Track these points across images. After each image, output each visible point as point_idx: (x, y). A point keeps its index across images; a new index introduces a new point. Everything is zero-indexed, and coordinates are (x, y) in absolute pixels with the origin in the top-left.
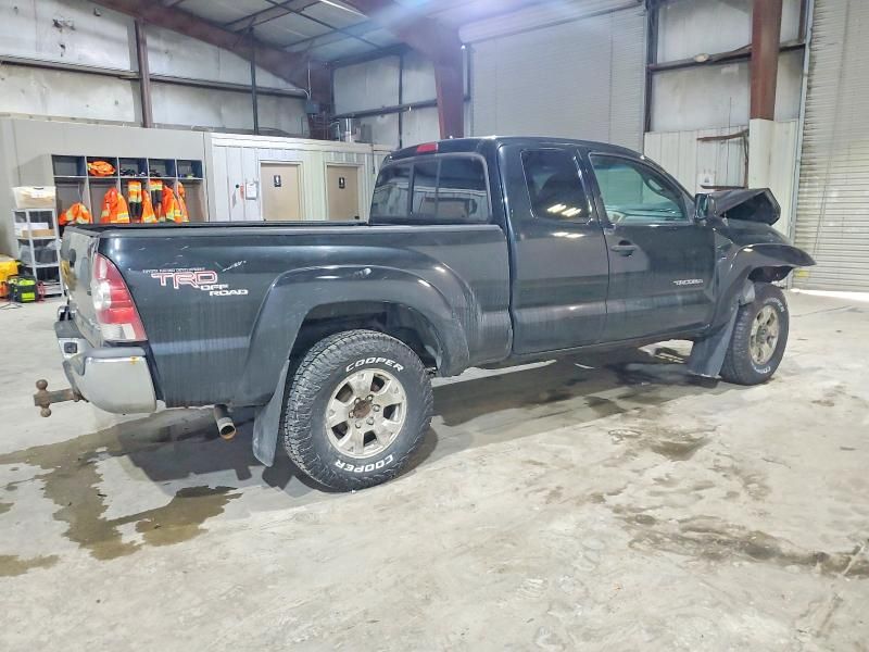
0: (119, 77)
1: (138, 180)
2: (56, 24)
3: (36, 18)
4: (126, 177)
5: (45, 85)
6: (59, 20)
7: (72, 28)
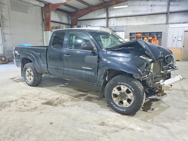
0: (163, 14)
1: (146, 37)
2: (151, 6)
3: (147, 5)
4: (144, 36)
5: (147, 18)
6: (152, 4)
7: (155, 5)
